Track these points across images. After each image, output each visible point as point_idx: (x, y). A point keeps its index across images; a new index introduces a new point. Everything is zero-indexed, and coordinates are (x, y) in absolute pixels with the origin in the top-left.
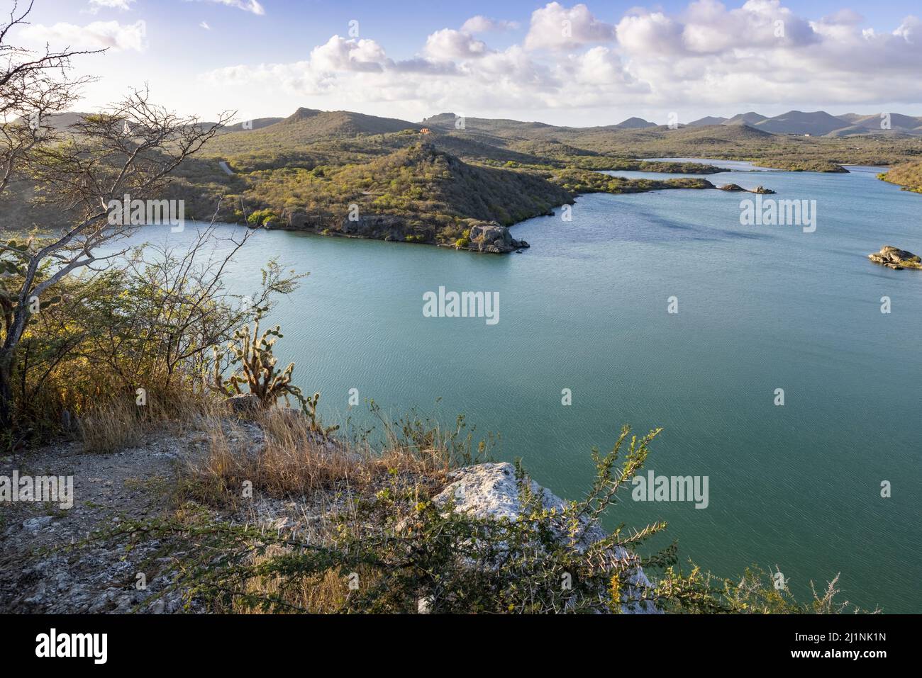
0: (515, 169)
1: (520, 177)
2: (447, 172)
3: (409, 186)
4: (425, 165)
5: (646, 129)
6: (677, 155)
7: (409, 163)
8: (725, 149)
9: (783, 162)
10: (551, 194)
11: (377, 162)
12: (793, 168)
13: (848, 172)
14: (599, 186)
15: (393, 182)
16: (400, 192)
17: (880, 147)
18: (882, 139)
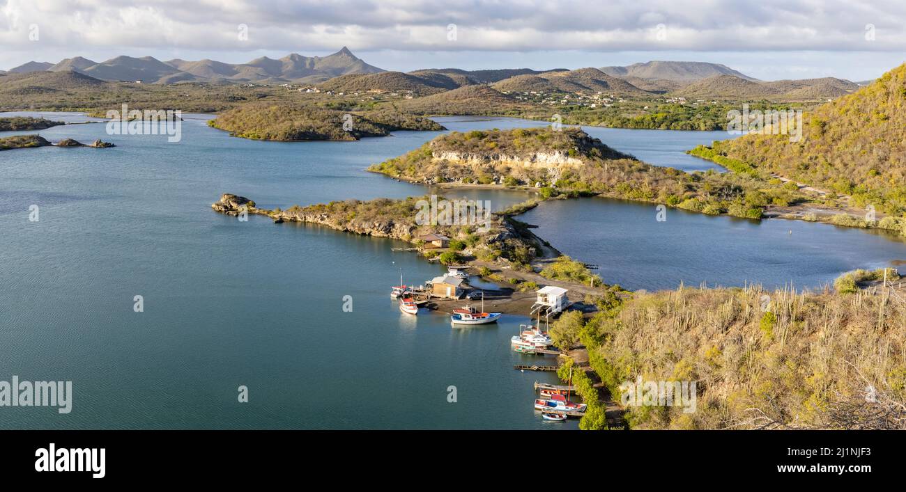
8: (56, 99)
17: (207, 94)
18: (207, 86)
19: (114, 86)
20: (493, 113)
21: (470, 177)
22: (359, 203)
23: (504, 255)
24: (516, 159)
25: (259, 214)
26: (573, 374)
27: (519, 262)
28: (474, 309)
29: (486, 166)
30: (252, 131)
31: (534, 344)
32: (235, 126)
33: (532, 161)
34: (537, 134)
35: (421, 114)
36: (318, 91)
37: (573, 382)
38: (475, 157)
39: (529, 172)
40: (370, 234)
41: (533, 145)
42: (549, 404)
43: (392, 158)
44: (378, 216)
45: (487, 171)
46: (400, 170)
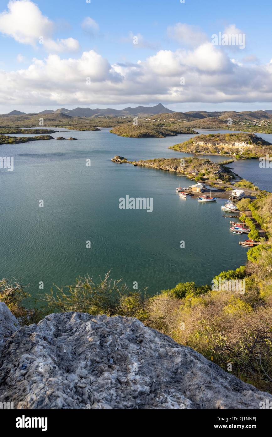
5: (21, 115)
6: (37, 126)
8: (56, 123)
9: (78, 127)
12: (82, 130)
13: (100, 130)
14: (5, 141)
17: (109, 120)
18: (109, 117)
19: (76, 119)
20: (218, 128)
21: (208, 151)
22: (165, 159)
23: (219, 178)
24: (226, 145)
25: (128, 163)
26: (245, 219)
27: (226, 181)
28: (207, 196)
29: (214, 147)
30: (125, 134)
31: (231, 209)
32: (119, 132)
33: (233, 145)
34: (235, 136)
35: (190, 128)
36: (150, 120)
37: (245, 222)
38: (210, 143)
39: (231, 149)
40: (169, 170)
41: (233, 140)
42: (236, 228)
43: (178, 144)
44: (172, 164)
45: (215, 149)
46: (181, 148)
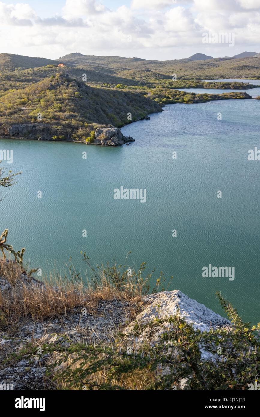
0: (122, 90)
1: (126, 94)
2: (78, 93)
3: (52, 103)
4: (63, 88)
5: (206, 61)
6: (227, 77)
7: (52, 88)
10: (147, 105)
11: (30, 88)
14: (178, 99)
15: (42, 100)
16: (47, 107)
